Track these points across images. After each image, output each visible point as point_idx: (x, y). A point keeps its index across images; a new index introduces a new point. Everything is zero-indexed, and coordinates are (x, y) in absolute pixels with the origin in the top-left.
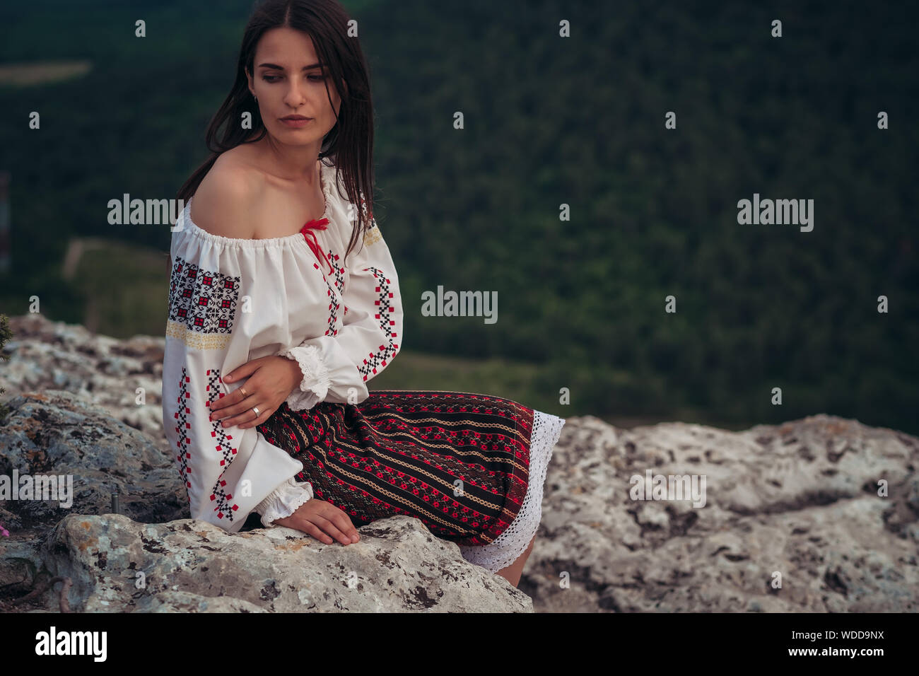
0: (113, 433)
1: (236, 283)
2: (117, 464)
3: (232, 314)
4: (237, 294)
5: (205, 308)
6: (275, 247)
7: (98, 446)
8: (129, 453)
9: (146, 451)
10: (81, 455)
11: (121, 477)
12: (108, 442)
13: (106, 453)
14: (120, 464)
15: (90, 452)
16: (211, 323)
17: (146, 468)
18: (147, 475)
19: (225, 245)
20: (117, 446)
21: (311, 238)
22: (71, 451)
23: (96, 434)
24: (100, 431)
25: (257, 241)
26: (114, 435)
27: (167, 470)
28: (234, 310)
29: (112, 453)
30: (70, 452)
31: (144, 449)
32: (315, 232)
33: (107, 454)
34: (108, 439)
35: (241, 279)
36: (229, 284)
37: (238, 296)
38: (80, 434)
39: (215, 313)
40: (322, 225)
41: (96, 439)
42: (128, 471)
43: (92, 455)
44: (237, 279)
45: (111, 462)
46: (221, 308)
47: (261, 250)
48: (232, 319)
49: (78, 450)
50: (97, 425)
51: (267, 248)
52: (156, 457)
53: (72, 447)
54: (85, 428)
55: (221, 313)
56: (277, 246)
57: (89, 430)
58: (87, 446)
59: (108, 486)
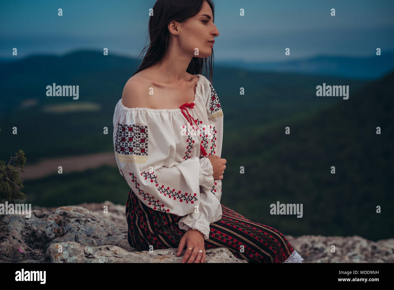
0: (96, 221)
1: (146, 129)
2: (95, 233)
3: (147, 146)
4: (147, 135)
5: (132, 142)
6: (165, 113)
7: (87, 225)
8: (102, 229)
9: (110, 229)
10: (78, 229)
11: (96, 239)
12: (92, 224)
13: (90, 228)
14: (96, 233)
15: (83, 228)
16: (137, 150)
17: (109, 235)
18: (109, 238)
19: (138, 111)
20: (95, 226)
21: (185, 112)
22: (74, 227)
23: (87, 221)
24: (89, 219)
25: (156, 110)
26: (96, 222)
27: (119, 236)
28: (147, 143)
29: (93, 229)
30: (73, 228)
31: (110, 227)
32: (187, 109)
33: (91, 229)
34: (93, 223)
35: (148, 127)
36: (143, 130)
37: (148, 136)
38: (79, 221)
39: (138, 146)
40: (191, 106)
41: (87, 223)
42: (100, 236)
43: (84, 229)
44: (146, 127)
45: (92, 232)
46: (141, 143)
47: (159, 114)
48: (147, 148)
49: (77, 227)
50: (89, 218)
51: (162, 114)
52: (115, 231)
53: (75, 226)
54: (82, 218)
55: (141, 146)
56: (167, 113)
57: (84, 219)
58: (82, 226)
59: (88, 241)
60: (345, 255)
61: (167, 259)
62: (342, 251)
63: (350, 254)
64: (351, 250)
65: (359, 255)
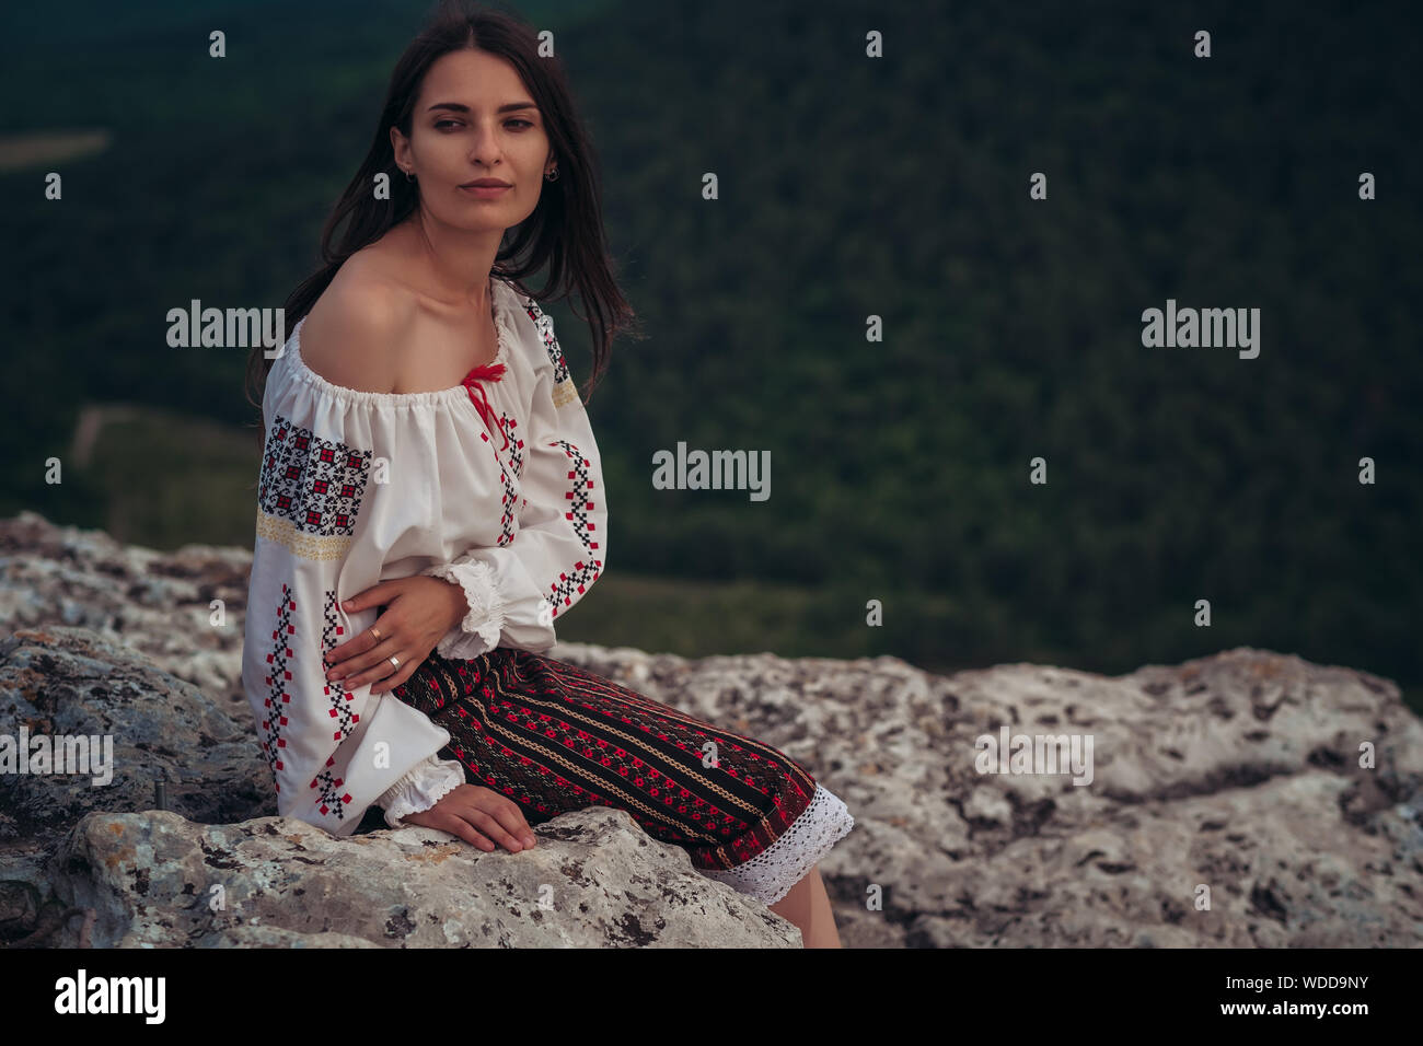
0: (157, 690)
1: (365, 460)
2: (162, 737)
3: (356, 507)
4: (366, 476)
5: (324, 497)
6: (425, 406)
7: (131, 710)
8: (179, 719)
9: (206, 717)
10: (107, 724)
11: (168, 757)
12: (147, 703)
13: (144, 720)
14: (167, 738)
15: (121, 719)
17: (206, 742)
18: (209, 753)
19: (352, 402)
20: (161, 711)
21: (478, 393)
22: (90, 718)
23: (129, 691)
24: (135, 687)
25: (399, 396)
26: (157, 694)
27: (240, 745)
28: (359, 501)
29: (154, 721)
30: (90, 721)
31: (203, 713)
32: (483, 384)
33: (147, 722)
34: (148, 700)
35: (372, 454)
36: (356, 461)
37: (367, 479)
38: (105, 693)
40: (495, 374)
41: (130, 699)
42: (180, 746)
43: (124, 723)
44: (368, 454)
45: (153, 733)
46: (340, 497)
47: (404, 410)
48: (356, 513)
49: (103, 716)
50: (130, 678)
51: (413, 408)
52: (221, 725)
53: (91, 712)
54: (111, 682)
55: (339, 505)
56: (428, 405)
57: (119, 685)
58: (115, 710)
59: (149, 770)
60: (864, 730)
61: (454, 858)
62: (853, 716)
63: (880, 728)
64: (884, 713)
65: (911, 733)
